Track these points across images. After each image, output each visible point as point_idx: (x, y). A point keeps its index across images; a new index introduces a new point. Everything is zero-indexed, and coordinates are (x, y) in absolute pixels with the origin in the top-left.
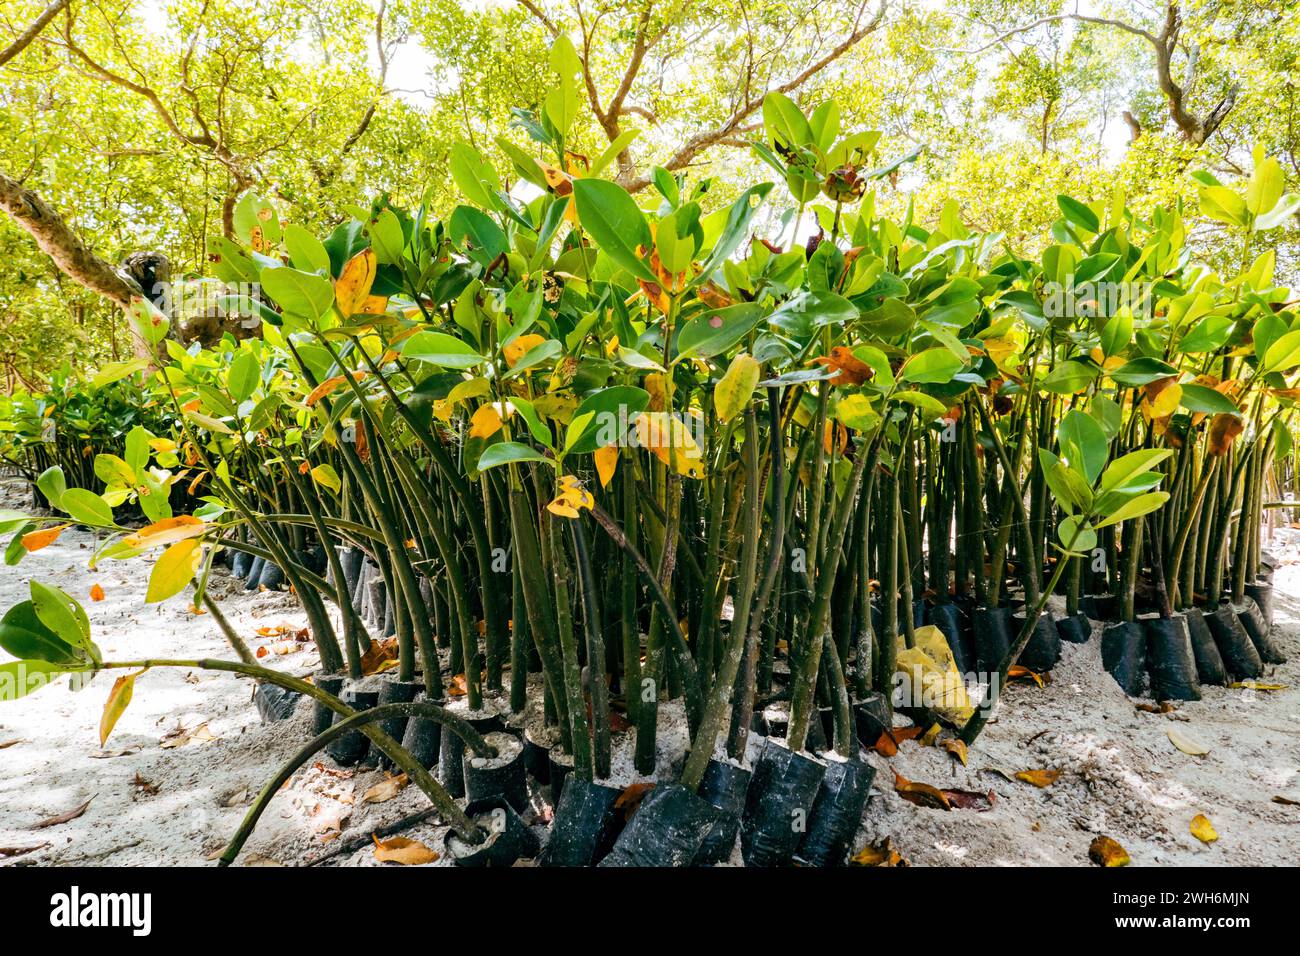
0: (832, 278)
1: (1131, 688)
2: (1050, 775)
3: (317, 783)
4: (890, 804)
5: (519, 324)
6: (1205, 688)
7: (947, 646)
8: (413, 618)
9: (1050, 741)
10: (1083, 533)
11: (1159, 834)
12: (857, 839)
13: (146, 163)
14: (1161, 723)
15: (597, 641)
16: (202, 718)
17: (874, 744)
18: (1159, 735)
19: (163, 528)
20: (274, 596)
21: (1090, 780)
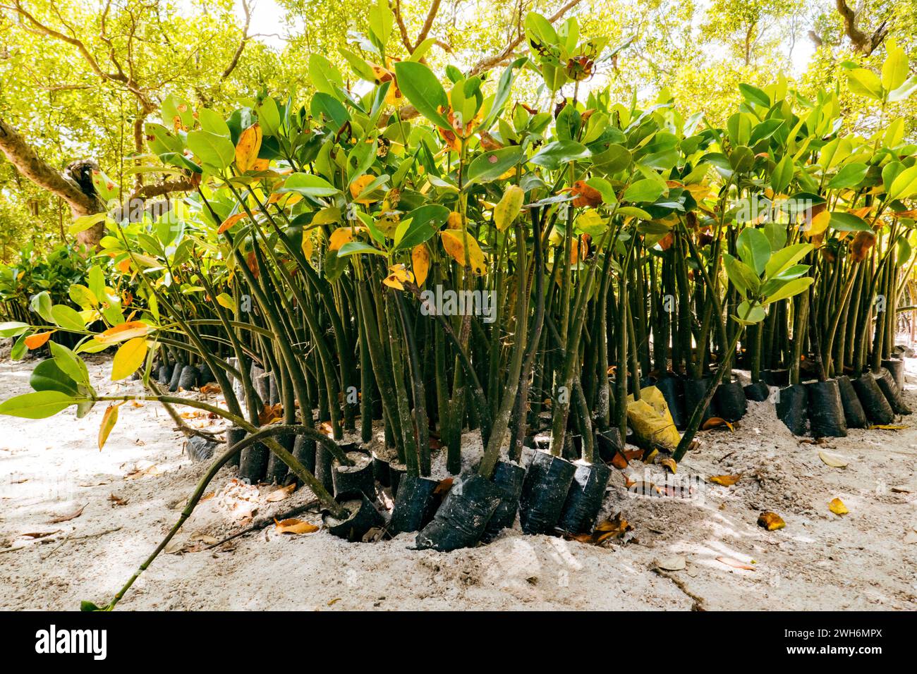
0: (573, 130)
1: (797, 430)
2: (733, 478)
3: (234, 491)
4: (621, 494)
5: (362, 167)
6: (850, 430)
7: (663, 399)
8: (293, 382)
9: (735, 458)
10: (754, 309)
11: (807, 511)
12: (599, 516)
13: (76, 95)
14: (817, 449)
15: (418, 386)
16: (150, 464)
17: (612, 460)
18: (813, 455)
19: (120, 329)
20: (190, 394)
21: (761, 480)
